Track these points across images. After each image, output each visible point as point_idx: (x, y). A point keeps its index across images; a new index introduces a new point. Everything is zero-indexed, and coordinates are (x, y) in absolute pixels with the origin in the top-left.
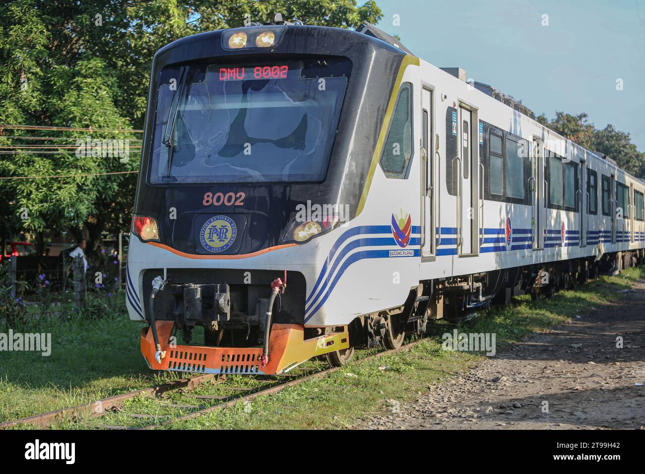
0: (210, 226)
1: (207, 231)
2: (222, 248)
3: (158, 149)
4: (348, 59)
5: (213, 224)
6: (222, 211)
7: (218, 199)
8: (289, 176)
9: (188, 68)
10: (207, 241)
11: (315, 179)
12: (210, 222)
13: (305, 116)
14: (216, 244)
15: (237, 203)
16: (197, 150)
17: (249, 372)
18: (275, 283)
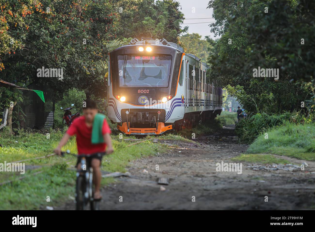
0: (141, 98)
1: (140, 99)
4: (171, 55)
6: (143, 94)
7: (142, 91)
8: (158, 86)
9: (127, 56)
10: (141, 102)
11: (165, 87)
13: (161, 70)
15: (147, 92)
16: (132, 78)
17: (152, 134)
18: (159, 112)
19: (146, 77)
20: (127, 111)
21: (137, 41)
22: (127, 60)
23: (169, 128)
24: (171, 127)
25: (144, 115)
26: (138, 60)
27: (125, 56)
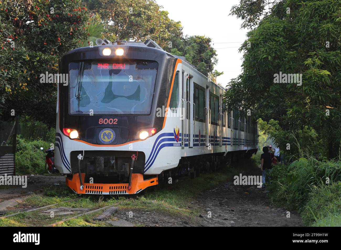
0: (103, 133)
2: (109, 142)
3: (72, 99)
4: (156, 62)
5: (105, 132)
6: (108, 126)
7: (106, 121)
8: (134, 112)
9: (83, 63)
10: (103, 139)
11: (146, 113)
12: (103, 131)
13: (139, 86)
14: (107, 140)
15: (114, 123)
16: (91, 100)
17: (122, 194)
18: (133, 156)
19: (115, 97)
20: (80, 155)
21: (107, 43)
22: (84, 70)
23: (152, 182)
24: (155, 181)
25: (107, 162)
26: (102, 70)
27: (80, 63)
